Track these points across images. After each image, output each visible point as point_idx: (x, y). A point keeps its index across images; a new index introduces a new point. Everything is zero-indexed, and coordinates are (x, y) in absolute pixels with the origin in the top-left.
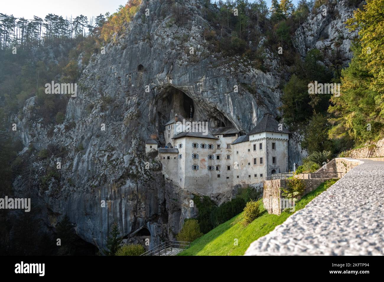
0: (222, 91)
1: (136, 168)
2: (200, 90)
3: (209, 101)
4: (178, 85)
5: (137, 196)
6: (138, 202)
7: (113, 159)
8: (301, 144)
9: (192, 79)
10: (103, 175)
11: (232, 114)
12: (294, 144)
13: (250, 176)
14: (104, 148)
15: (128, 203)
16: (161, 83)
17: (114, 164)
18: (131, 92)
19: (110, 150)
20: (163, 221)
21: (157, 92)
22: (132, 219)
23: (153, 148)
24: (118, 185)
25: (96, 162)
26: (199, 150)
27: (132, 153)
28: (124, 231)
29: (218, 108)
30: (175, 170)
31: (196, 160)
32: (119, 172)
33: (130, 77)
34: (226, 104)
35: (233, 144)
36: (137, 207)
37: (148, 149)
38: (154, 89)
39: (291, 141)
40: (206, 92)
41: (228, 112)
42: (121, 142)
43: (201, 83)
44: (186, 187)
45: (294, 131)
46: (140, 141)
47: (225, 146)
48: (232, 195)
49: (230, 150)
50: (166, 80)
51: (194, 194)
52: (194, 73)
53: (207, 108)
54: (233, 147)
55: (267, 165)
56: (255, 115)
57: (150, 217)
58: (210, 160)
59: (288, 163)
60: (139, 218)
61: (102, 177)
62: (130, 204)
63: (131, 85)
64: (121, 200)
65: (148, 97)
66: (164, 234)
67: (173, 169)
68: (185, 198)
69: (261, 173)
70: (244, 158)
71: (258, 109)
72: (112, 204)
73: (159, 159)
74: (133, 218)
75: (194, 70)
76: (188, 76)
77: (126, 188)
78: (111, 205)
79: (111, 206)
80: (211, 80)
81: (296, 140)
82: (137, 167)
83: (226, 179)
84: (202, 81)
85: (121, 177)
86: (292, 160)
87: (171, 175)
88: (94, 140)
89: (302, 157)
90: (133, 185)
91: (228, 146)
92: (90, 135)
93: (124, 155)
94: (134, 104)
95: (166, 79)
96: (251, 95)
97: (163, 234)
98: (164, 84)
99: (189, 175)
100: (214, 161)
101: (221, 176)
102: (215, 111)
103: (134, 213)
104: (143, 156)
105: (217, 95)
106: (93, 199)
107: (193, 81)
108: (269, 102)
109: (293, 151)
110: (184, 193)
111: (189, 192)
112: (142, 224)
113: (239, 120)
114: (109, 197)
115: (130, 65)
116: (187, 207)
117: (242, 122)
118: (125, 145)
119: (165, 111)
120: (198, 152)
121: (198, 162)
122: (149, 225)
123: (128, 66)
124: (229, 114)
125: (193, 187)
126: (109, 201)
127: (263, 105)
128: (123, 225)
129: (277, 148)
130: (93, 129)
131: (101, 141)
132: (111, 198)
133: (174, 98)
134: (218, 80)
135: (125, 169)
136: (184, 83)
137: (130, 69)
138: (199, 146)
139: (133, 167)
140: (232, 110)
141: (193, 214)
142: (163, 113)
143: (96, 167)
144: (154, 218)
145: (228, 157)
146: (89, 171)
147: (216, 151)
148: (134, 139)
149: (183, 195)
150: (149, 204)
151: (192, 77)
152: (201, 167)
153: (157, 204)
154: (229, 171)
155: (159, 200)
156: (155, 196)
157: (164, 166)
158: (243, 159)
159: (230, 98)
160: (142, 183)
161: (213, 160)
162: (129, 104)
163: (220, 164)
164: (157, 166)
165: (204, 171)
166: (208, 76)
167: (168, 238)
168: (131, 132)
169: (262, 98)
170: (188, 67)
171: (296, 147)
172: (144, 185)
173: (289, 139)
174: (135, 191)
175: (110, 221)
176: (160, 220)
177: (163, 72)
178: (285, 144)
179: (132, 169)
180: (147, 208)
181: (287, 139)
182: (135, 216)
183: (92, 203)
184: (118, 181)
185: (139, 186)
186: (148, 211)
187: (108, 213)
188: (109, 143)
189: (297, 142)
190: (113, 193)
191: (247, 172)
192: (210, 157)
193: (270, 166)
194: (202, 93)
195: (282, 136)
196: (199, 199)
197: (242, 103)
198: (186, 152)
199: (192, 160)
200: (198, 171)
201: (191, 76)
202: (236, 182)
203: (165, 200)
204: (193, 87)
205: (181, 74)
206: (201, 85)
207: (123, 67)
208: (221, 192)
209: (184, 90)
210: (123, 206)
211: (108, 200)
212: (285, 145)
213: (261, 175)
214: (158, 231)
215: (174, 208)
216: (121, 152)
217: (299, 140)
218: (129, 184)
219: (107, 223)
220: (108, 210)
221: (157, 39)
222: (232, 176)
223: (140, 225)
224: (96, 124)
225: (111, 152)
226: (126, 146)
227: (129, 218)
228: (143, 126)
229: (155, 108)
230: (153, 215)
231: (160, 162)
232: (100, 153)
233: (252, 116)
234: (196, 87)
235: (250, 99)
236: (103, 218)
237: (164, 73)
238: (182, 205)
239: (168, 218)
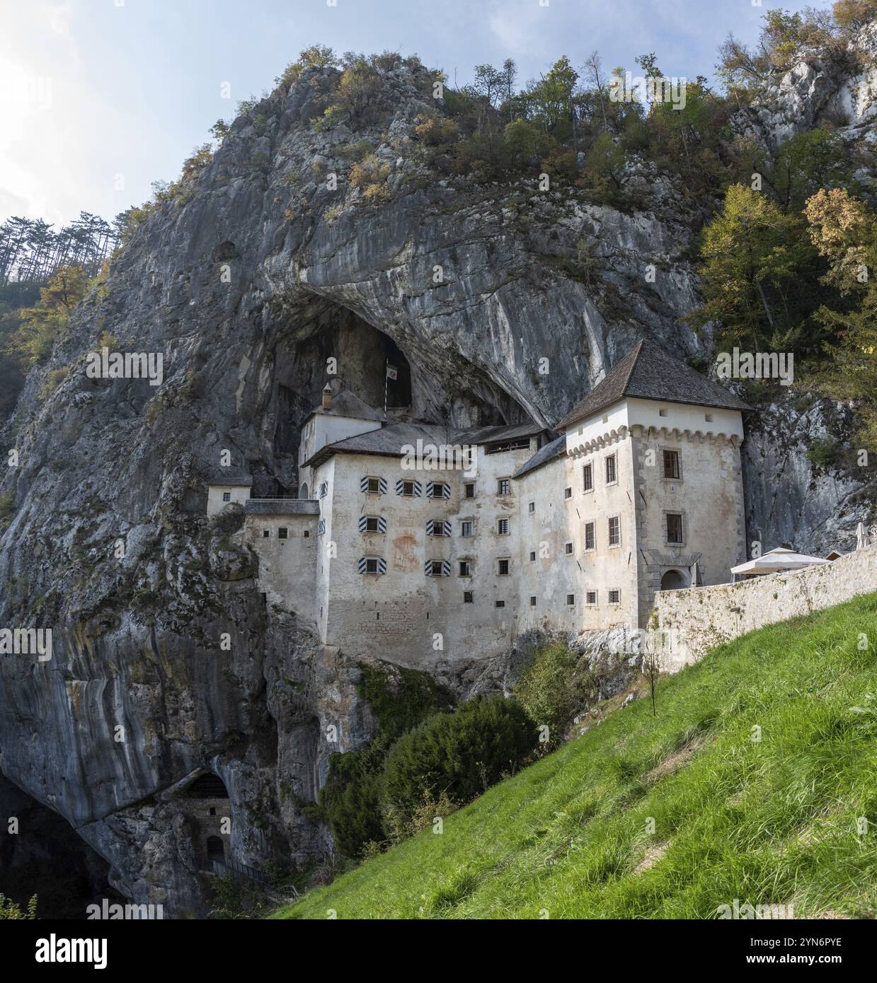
0: (469, 285)
1: (159, 569)
2: (396, 291)
3: (429, 326)
4: (326, 283)
5: (158, 669)
6: (164, 689)
7: (91, 540)
8: (804, 448)
9: (368, 258)
10: (50, 596)
11: (510, 364)
12: (772, 452)
13: (571, 599)
14: (74, 503)
15: (131, 693)
16: (277, 287)
17: (94, 557)
18: (183, 323)
19: (92, 511)
20: (260, 755)
21: (268, 318)
22: (151, 747)
23: (232, 499)
24: (92, 628)
25: (37, 552)
26: (391, 503)
27: (157, 518)
28: (135, 783)
29: (462, 352)
30: (306, 577)
31: (376, 539)
32: (99, 584)
33: (188, 278)
34: (488, 330)
35: (520, 476)
36: (164, 708)
37: (216, 503)
38: (260, 309)
39: (757, 444)
40: (417, 299)
41: (496, 359)
42: (128, 481)
43: (398, 269)
44: (333, 638)
45: (770, 402)
46: (192, 477)
47: (492, 486)
48: (508, 670)
49: (508, 499)
50: (289, 273)
51: (366, 666)
52: (374, 238)
53: (433, 356)
54: (520, 487)
55: (640, 551)
56: (597, 361)
57: (214, 742)
58: (435, 541)
59: (742, 539)
60: (178, 744)
61: (48, 600)
62: (139, 694)
63: (187, 302)
64: (111, 681)
65: (239, 334)
66: (265, 800)
67: (300, 573)
68: (330, 680)
69: (613, 587)
70: (553, 525)
71: (610, 337)
72: (81, 694)
73: (248, 536)
74: (154, 744)
75: (375, 228)
76: (356, 247)
77: (119, 641)
78: (81, 697)
79: (79, 699)
80: (431, 255)
81: (782, 435)
82: (163, 566)
83: (492, 608)
84: (402, 259)
85: (106, 602)
86: (761, 525)
87: (292, 593)
88: (46, 480)
89: (818, 507)
90: (138, 629)
91: (503, 484)
92: (35, 463)
93: (132, 525)
94: (188, 358)
95: (290, 269)
96: (578, 289)
97: (260, 802)
98: (288, 289)
99: (344, 595)
100: (452, 543)
101: (476, 595)
102: (459, 368)
103: (157, 728)
104: (196, 529)
105: (457, 304)
106: (28, 674)
107: (374, 263)
108: (652, 308)
109: (768, 486)
110: (325, 659)
111: (345, 658)
112: (193, 761)
113: (536, 383)
114: (70, 668)
115: (193, 245)
116: (336, 710)
117: (550, 390)
118: (137, 490)
119: (309, 383)
120: (383, 509)
121: (385, 546)
122: (218, 768)
123: (187, 248)
124: (500, 366)
125: (363, 638)
126: (74, 682)
127: (626, 321)
128: (129, 763)
129: (686, 475)
130: (45, 446)
131: (67, 480)
132: (78, 673)
133: (341, 342)
134: (459, 251)
135: (123, 573)
136: (344, 273)
137: (190, 256)
138: (391, 486)
139: (151, 568)
140: (512, 352)
141: (361, 736)
142: (299, 391)
143: (37, 570)
144: (234, 744)
145: (503, 527)
146: (14, 582)
147: (459, 507)
148: (170, 472)
149: (321, 669)
150: (203, 697)
151: (368, 251)
152: (396, 565)
153: (234, 699)
154: (504, 578)
155: (238, 683)
156: (224, 668)
157: (264, 563)
158: (548, 530)
159: (501, 308)
160: (169, 623)
161: (446, 541)
162: (173, 360)
163: (472, 552)
164: (231, 561)
165: (414, 581)
166: (424, 243)
167: (278, 814)
168: (162, 451)
169: (623, 299)
170: (358, 222)
171: (780, 465)
172: (178, 632)
173: (746, 434)
174: (149, 652)
175: (83, 747)
176: (252, 751)
177: (281, 249)
178: (730, 457)
179: (145, 575)
180: (202, 709)
181: (735, 436)
182: (160, 736)
183: (25, 684)
184: (92, 616)
185: (158, 634)
186: (206, 720)
187: (76, 721)
188: (94, 488)
189: (785, 446)
190: (81, 656)
191: (563, 583)
192: (438, 529)
193: (655, 553)
194: (404, 303)
195: (708, 419)
196: (382, 685)
197: (545, 319)
198: (334, 511)
199: (360, 540)
200: (383, 579)
201: (364, 248)
202: (528, 621)
203: (264, 685)
204: (374, 284)
205: (332, 245)
206: (401, 275)
207: (173, 253)
208: (474, 655)
209: (347, 302)
210: (117, 701)
211: (72, 679)
212: (729, 460)
213: (614, 596)
214: (244, 791)
215: (293, 714)
216: (125, 515)
217: (797, 433)
218: (130, 626)
219: (74, 754)
220: (73, 712)
221: (282, 165)
222: (516, 597)
223: (188, 765)
224: (57, 427)
225: (92, 516)
226: (142, 497)
227: (142, 744)
228: (209, 427)
229: (264, 375)
230: (226, 735)
231: (250, 547)
232: (55, 522)
233: (586, 366)
234: (386, 284)
235: (574, 305)
236: (65, 737)
237: (284, 254)
238: (321, 704)
239: (276, 748)
